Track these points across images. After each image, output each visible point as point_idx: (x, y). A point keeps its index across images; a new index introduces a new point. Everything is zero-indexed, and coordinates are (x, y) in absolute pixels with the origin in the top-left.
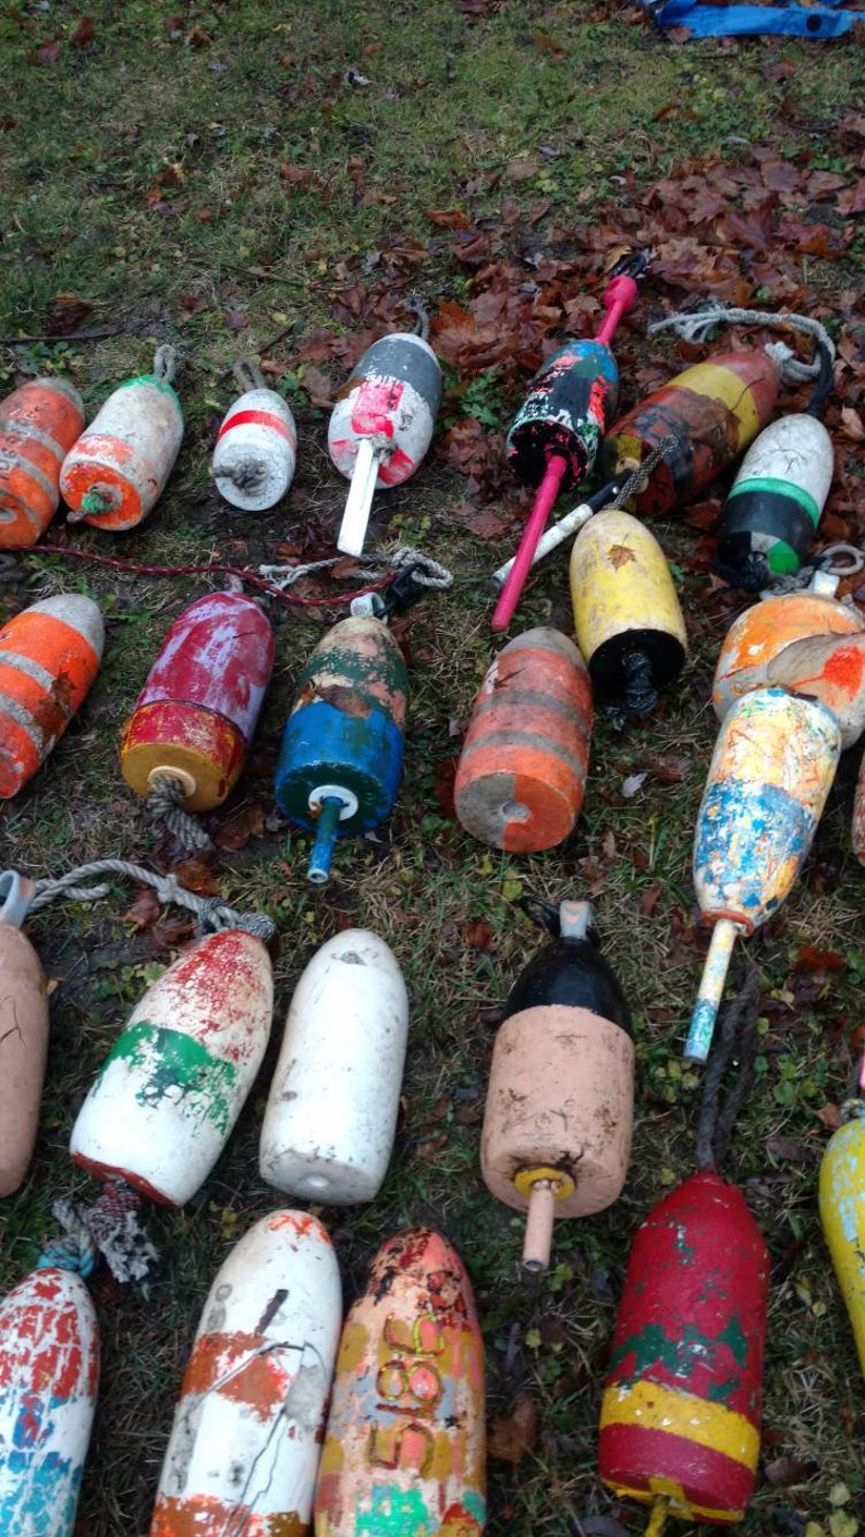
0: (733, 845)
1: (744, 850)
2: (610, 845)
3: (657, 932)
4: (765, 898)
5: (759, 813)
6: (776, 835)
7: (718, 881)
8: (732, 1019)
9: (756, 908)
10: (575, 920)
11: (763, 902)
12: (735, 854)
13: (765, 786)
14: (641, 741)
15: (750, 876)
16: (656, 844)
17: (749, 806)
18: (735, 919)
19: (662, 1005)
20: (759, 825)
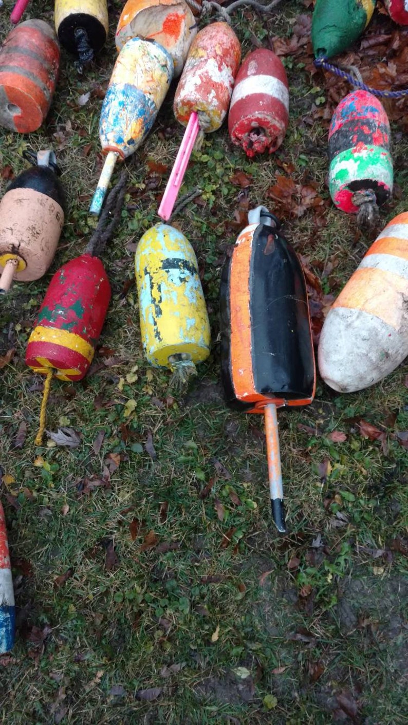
0: (110, 114)
1: (115, 116)
2: (69, 126)
3: (89, 164)
4: (126, 138)
5: (121, 98)
6: (130, 108)
7: (105, 133)
8: (112, 194)
9: (123, 144)
10: (43, 158)
11: (126, 141)
12: (111, 119)
13: (126, 84)
14: (92, 79)
15: (117, 128)
16: (92, 125)
17: (118, 95)
18: (115, 150)
19: (86, 194)
20: (122, 104)
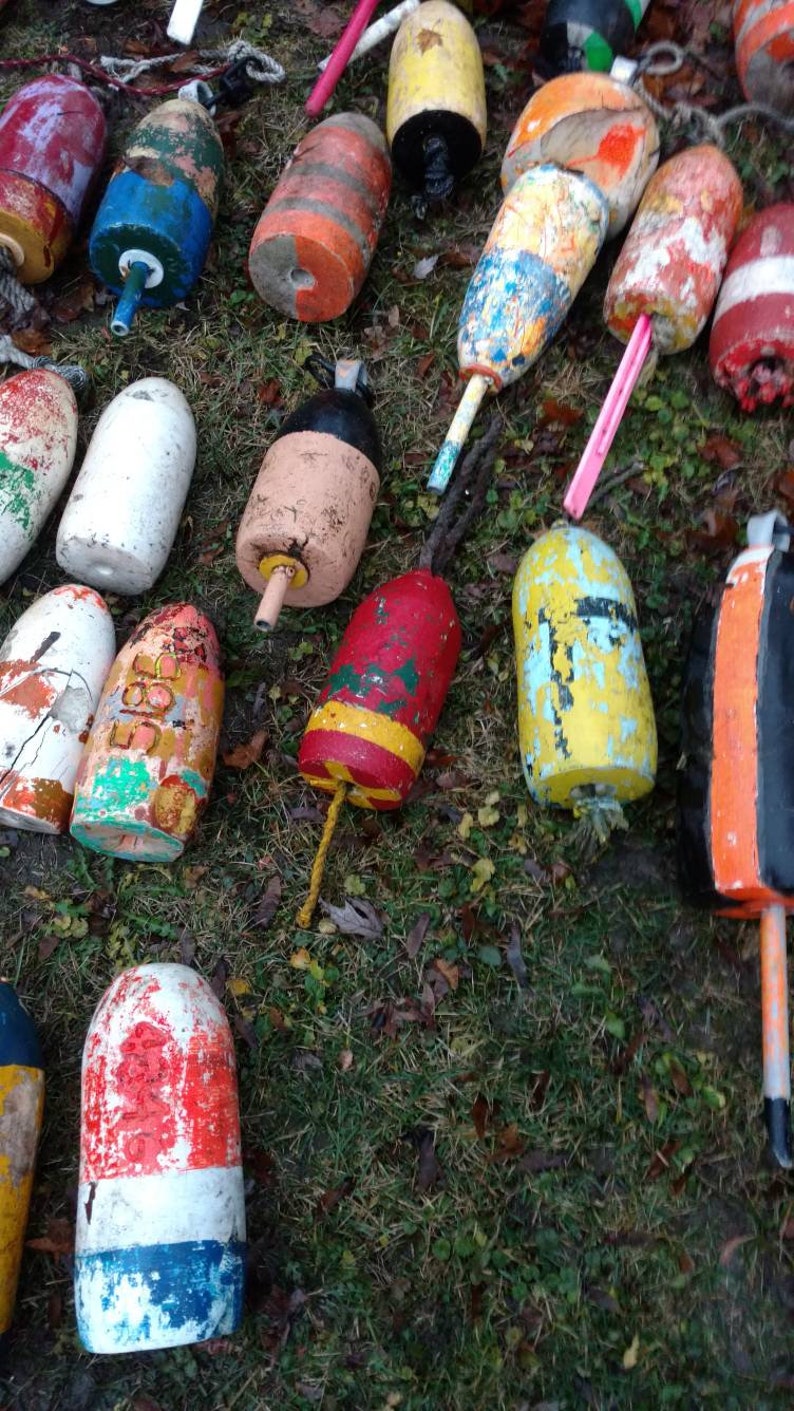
0: (487, 306)
1: (495, 310)
2: (394, 318)
3: (426, 392)
4: (511, 354)
5: (512, 276)
6: (525, 297)
7: (472, 338)
8: (472, 457)
9: (503, 363)
10: (346, 375)
11: (510, 358)
12: (487, 314)
13: (522, 252)
14: (441, 230)
15: (498, 333)
16: (437, 318)
17: (506, 270)
18: (484, 373)
19: (419, 451)
20: (513, 289)
